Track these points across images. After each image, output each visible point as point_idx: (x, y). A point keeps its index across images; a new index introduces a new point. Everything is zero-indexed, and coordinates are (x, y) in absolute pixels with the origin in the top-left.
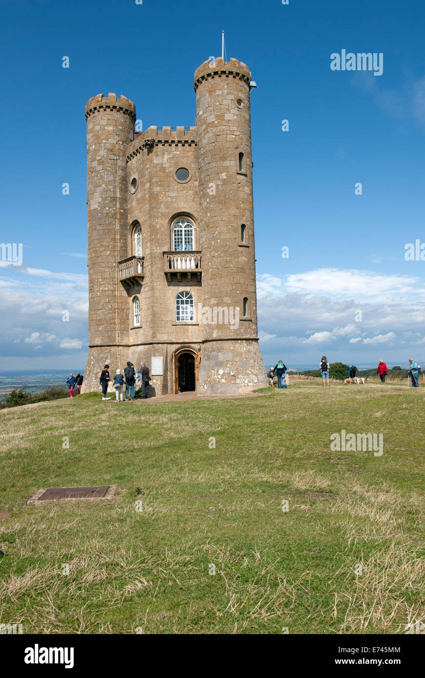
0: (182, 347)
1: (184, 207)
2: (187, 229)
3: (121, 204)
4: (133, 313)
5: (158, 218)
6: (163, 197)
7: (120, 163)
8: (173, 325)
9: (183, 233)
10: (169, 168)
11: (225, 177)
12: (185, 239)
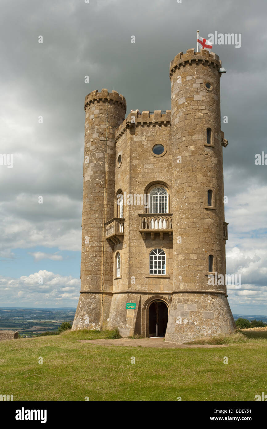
0: (154, 297)
1: (159, 177)
2: (162, 195)
3: (109, 177)
4: (116, 266)
5: (136, 186)
6: (141, 169)
7: (109, 143)
8: (146, 278)
9: (158, 199)
10: (146, 145)
11: (193, 149)
12: (160, 204)
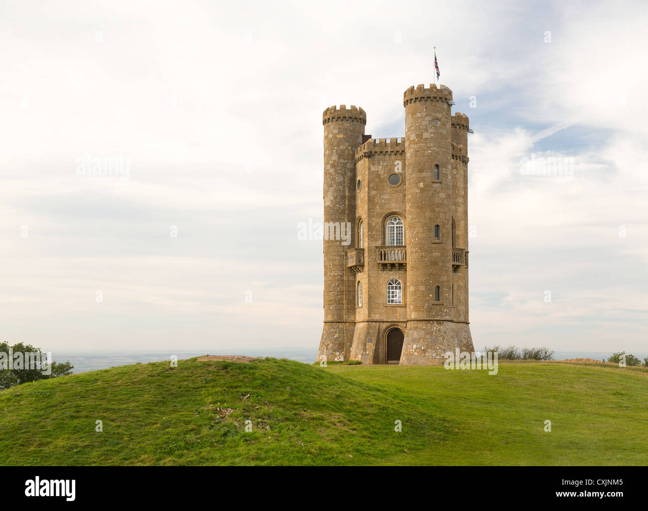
0: (391, 325)
1: (394, 207)
2: (398, 225)
3: (349, 201)
4: (358, 295)
5: (373, 217)
6: (378, 200)
7: (348, 166)
8: (384, 307)
9: (395, 229)
10: (383, 175)
11: (422, 186)
